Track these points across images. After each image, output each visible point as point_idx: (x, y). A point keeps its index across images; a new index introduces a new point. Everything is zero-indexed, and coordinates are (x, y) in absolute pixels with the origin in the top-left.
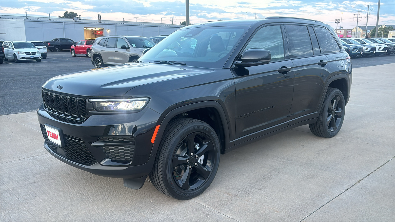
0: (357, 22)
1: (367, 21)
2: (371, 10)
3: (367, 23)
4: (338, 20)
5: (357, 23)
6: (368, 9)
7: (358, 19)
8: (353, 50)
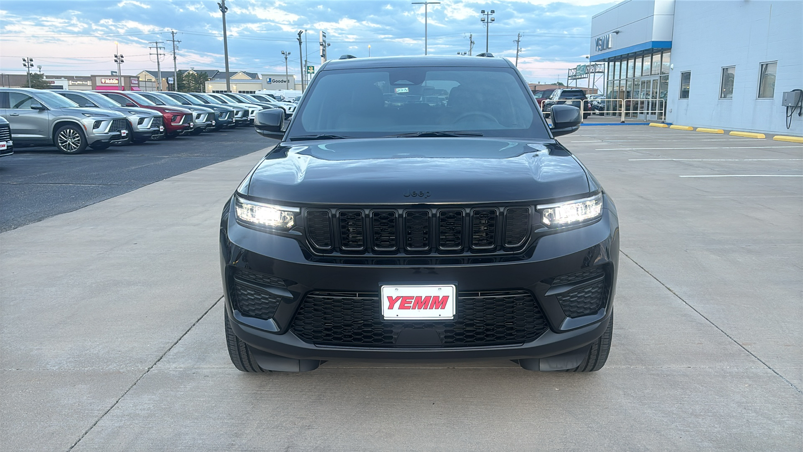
0: (157, 63)
1: (175, 61)
2: (179, 42)
3: (175, 66)
4: (120, 57)
5: (159, 65)
6: (173, 39)
7: (159, 57)
8: (221, 116)
